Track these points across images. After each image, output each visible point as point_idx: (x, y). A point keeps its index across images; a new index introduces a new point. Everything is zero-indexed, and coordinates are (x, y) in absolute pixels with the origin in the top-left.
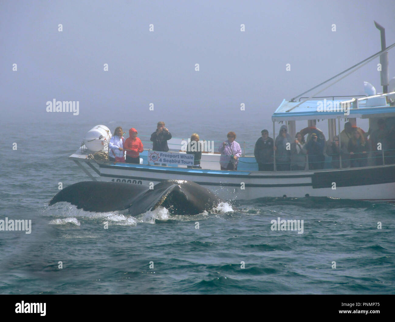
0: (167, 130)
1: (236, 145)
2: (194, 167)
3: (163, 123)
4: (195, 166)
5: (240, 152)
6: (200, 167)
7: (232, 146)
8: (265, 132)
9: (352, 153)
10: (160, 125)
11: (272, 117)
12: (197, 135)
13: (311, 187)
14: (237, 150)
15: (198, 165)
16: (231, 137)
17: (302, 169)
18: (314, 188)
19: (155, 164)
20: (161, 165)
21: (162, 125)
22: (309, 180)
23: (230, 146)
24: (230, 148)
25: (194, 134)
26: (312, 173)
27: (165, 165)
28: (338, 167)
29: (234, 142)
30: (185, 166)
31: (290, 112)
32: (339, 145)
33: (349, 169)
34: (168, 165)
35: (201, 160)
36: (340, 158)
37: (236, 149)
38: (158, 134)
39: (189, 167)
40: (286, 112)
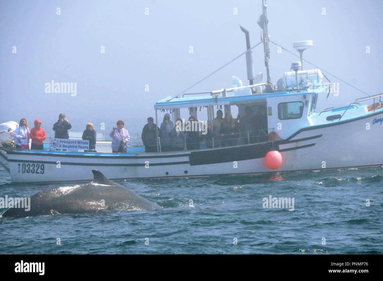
0: (68, 121)
1: (125, 132)
2: (89, 151)
3: (64, 114)
4: (91, 150)
5: (128, 137)
6: (95, 151)
7: (121, 132)
8: (150, 120)
9: (223, 135)
10: (61, 117)
11: (155, 106)
12: (91, 124)
13: (189, 165)
14: (126, 136)
15: (93, 150)
16: (120, 124)
17: (182, 149)
18: (191, 165)
19: (57, 150)
20: (62, 151)
21: (63, 116)
22: (187, 159)
23: (120, 132)
24: (120, 134)
25: (89, 124)
26: (189, 152)
27: (65, 150)
28: (211, 147)
29: (123, 129)
30: (83, 151)
31: (170, 101)
32: (211, 129)
33: (220, 148)
34: (68, 150)
35: (96, 145)
36: (213, 138)
37: (124, 135)
38: (59, 125)
39: (85, 151)
40: (167, 101)
